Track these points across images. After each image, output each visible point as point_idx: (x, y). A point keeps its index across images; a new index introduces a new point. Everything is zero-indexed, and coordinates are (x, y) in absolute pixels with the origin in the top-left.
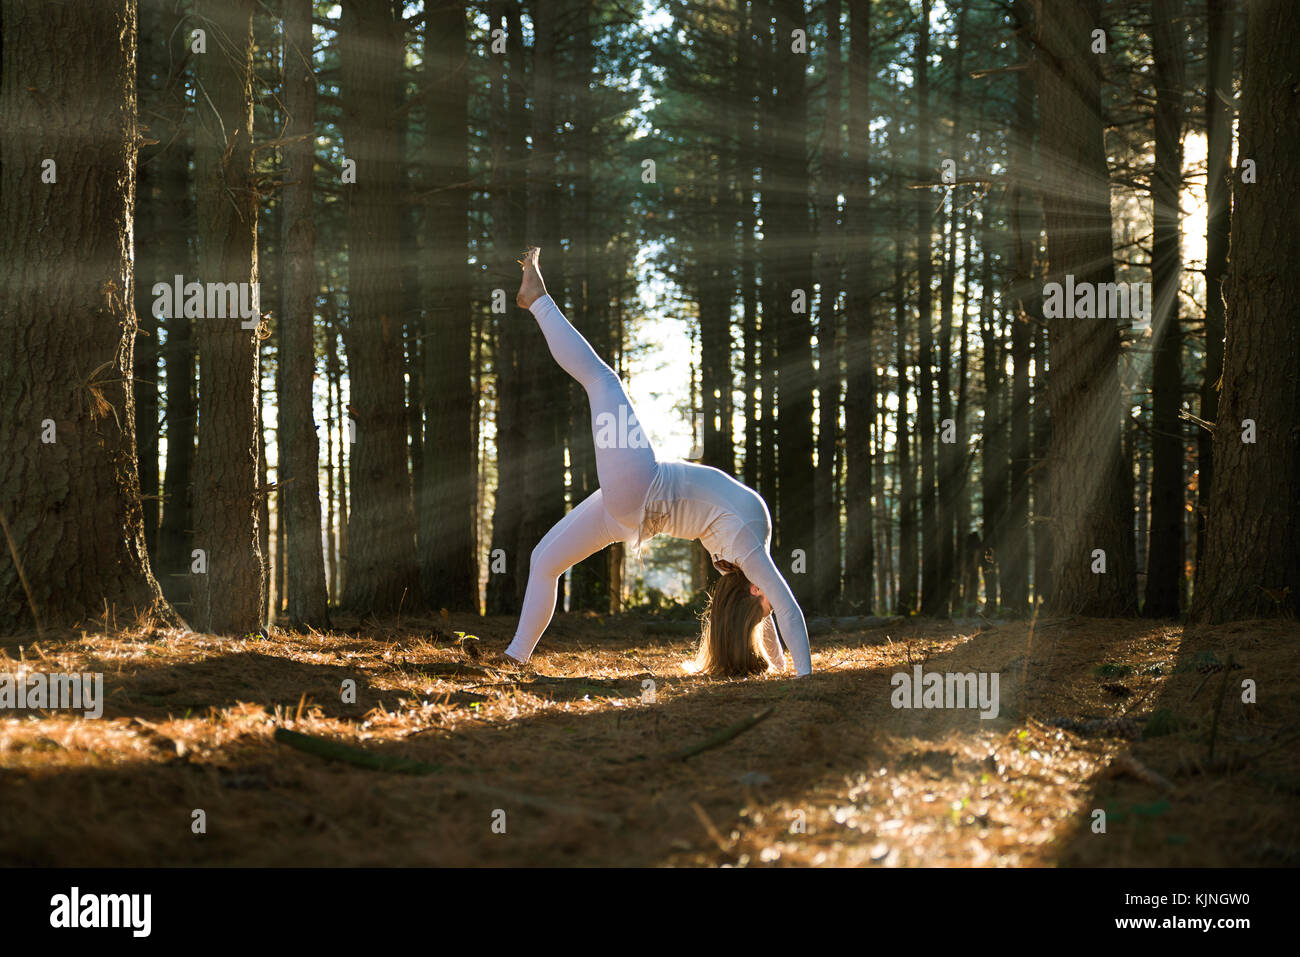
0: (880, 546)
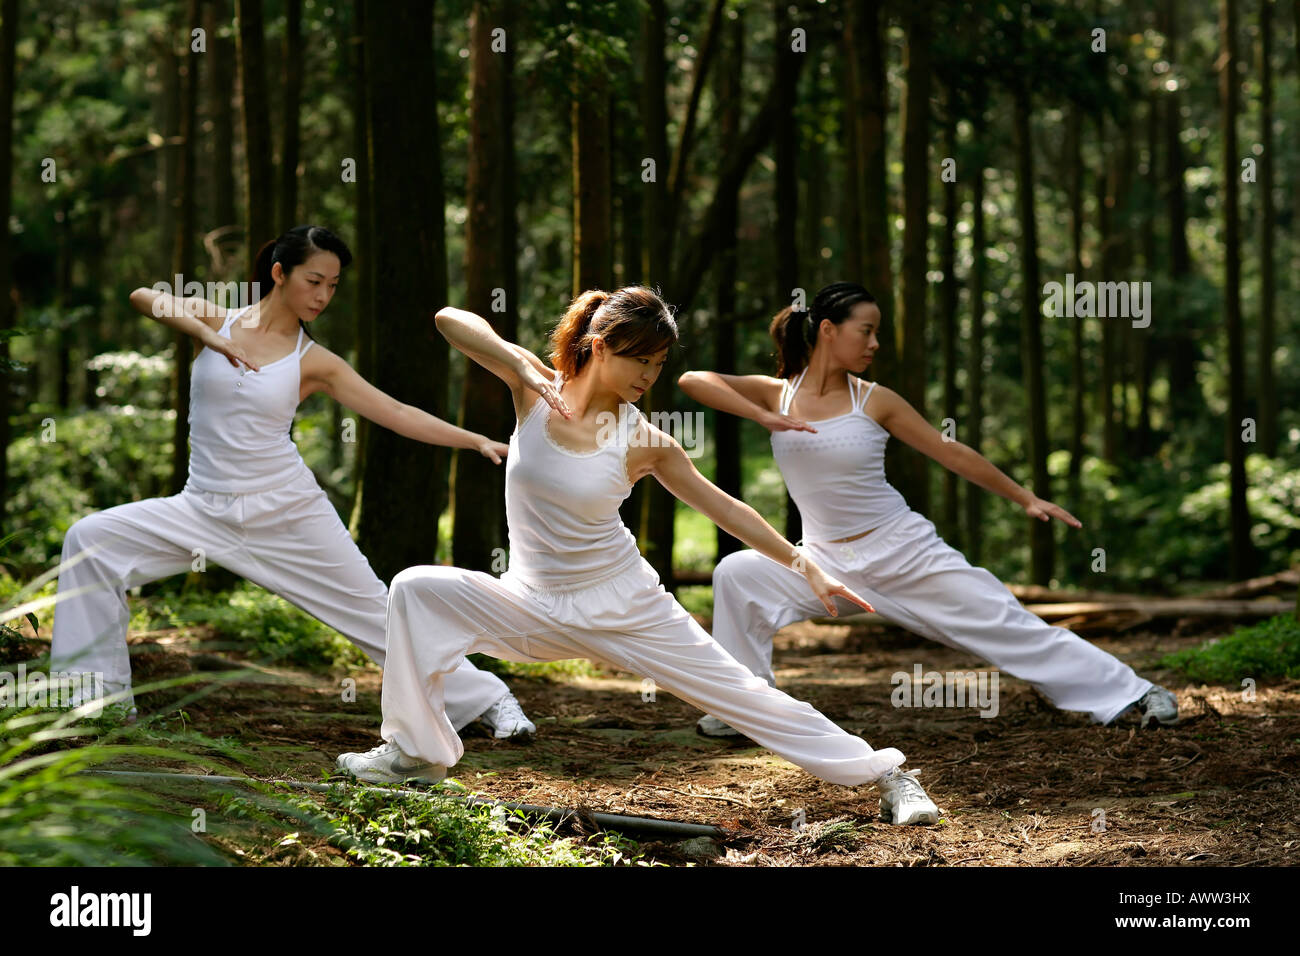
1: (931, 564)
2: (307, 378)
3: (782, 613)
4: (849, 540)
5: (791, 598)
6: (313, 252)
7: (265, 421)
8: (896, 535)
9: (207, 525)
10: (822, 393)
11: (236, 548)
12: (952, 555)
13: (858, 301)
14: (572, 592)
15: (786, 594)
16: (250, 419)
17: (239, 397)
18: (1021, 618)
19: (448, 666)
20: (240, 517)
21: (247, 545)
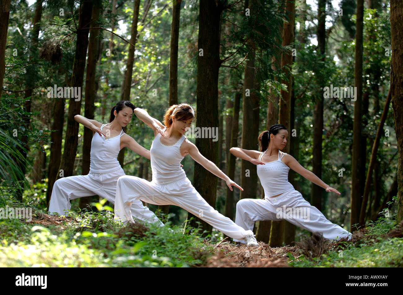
1: (298, 204)
2: (122, 142)
3: (255, 217)
4: (275, 196)
5: (258, 213)
6: (124, 107)
7: (109, 153)
8: (289, 195)
9: (93, 182)
10: (270, 155)
11: (100, 189)
12: (305, 202)
13: (281, 129)
14: (166, 184)
15: (256, 211)
16: (105, 152)
17: (103, 146)
18: (324, 221)
19: (131, 201)
20: (101, 180)
21: (103, 188)
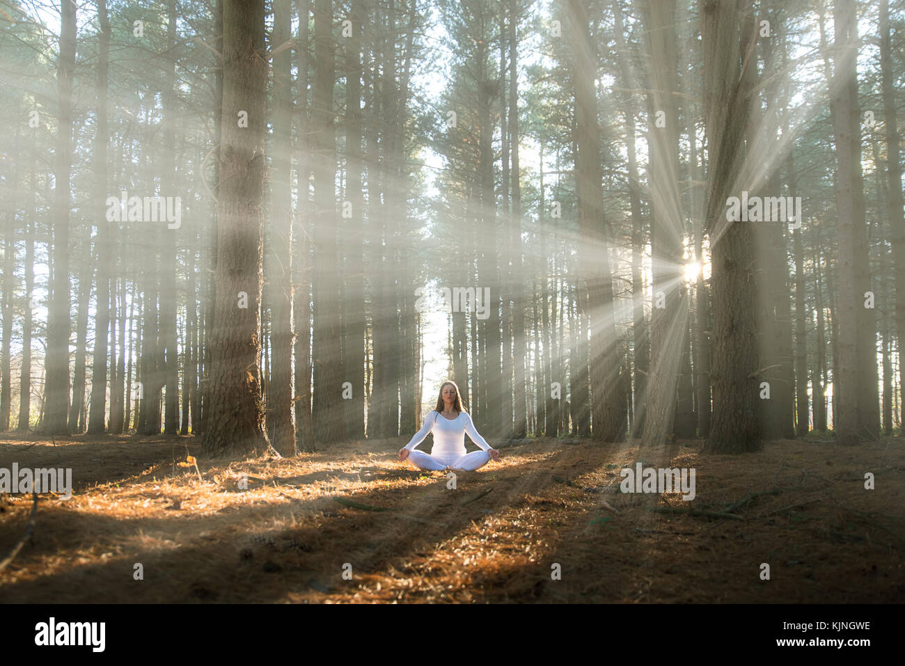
0: (529, 406)
